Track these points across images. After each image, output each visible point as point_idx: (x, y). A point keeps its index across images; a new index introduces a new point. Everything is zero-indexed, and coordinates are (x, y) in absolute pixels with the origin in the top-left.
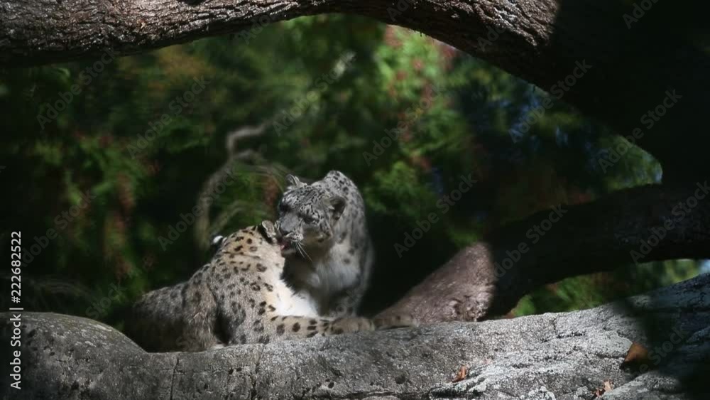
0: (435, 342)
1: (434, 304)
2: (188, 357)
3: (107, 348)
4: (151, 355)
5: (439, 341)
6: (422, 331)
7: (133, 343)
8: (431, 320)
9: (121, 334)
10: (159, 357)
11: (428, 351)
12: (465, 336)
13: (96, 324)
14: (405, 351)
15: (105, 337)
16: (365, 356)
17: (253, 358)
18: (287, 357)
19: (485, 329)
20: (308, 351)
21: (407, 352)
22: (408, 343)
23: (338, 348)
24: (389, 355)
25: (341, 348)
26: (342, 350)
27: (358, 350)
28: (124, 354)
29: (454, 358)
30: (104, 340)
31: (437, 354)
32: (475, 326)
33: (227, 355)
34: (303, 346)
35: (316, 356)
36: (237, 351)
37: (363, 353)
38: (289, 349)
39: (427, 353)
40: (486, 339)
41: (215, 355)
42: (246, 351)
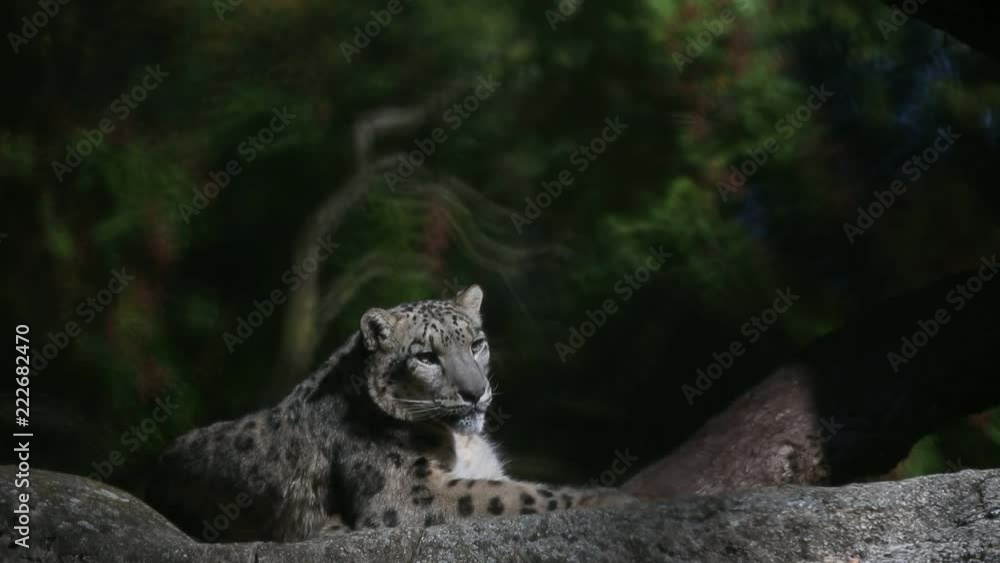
0: (751, 525)
1: (749, 452)
2: (277, 552)
3: (120, 534)
4: (206, 547)
5: (758, 523)
6: (727, 503)
7: (168, 524)
8: (743, 483)
9: (147, 507)
10: (220, 552)
11: (738, 543)
12: (808, 513)
13: (98, 488)
14: (693, 542)
15: (117, 513)
16: (617, 551)
17: (401, 555)
18: (466, 553)
19: (847, 500)
20: (506, 540)
21: (697, 545)
22: (699, 526)
23: (564, 536)
24: (663, 550)
25: (570, 536)
26: (573, 540)
27: (603, 539)
28: (151, 546)
29: (787, 556)
30: (113, 518)
31: (756, 547)
32: (829, 495)
33: (351, 549)
34: (498, 532)
35: (523, 550)
36: (371, 541)
37: (612, 546)
38: (470, 538)
39: (735, 546)
40: (848, 520)
41: (328, 549)
42: (387, 541)
